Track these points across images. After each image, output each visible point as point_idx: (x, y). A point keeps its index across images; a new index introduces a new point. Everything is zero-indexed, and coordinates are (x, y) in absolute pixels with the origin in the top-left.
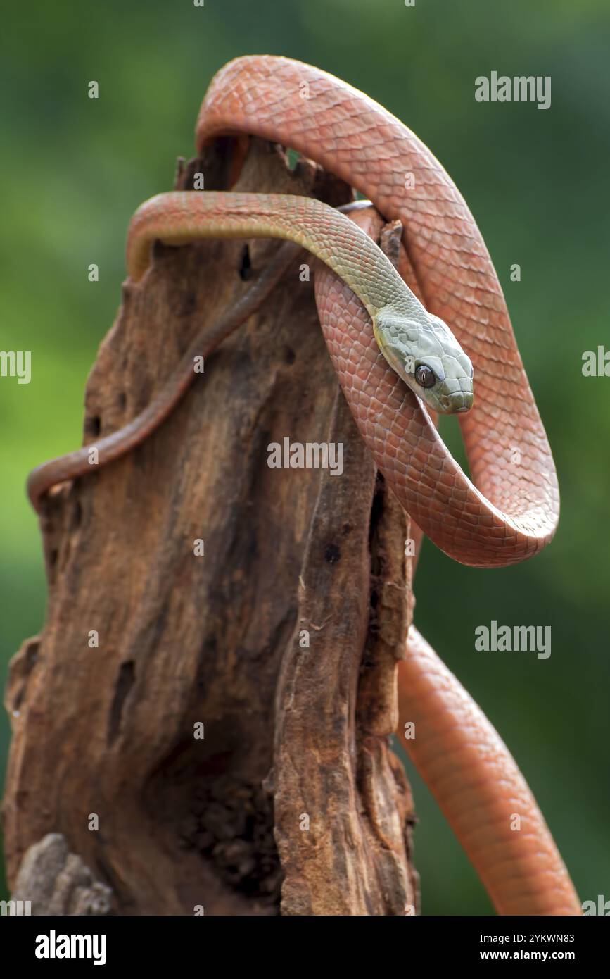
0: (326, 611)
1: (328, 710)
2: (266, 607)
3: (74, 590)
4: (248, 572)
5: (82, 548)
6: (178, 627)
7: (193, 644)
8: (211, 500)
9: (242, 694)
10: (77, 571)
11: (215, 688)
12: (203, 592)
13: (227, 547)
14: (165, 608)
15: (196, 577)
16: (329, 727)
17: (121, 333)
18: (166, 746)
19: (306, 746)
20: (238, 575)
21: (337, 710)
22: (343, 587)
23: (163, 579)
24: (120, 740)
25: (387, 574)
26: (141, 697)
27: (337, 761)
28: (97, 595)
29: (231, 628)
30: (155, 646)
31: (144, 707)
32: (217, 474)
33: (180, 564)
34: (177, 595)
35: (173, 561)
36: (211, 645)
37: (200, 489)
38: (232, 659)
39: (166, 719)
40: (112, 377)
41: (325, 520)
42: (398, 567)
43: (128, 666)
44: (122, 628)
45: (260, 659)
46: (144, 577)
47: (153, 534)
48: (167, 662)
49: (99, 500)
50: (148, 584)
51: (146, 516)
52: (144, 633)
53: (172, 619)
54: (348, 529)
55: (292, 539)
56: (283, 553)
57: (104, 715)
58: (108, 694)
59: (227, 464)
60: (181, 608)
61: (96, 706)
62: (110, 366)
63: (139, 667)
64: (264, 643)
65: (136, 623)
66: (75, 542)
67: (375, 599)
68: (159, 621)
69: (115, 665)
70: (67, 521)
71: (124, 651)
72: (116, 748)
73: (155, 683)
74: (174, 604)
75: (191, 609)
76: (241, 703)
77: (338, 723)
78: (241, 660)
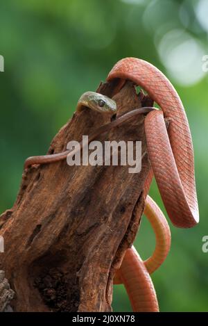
1: (108, 256)
2: (87, 220)
3: (30, 199)
4: (85, 209)
5: (36, 187)
6: (58, 219)
7: (61, 225)
8: (81, 184)
9: (70, 245)
10: (33, 193)
11: (63, 240)
12: (70, 211)
13: (81, 199)
14: (56, 212)
15: (68, 205)
16: (106, 262)
17: (68, 127)
18: (42, 253)
19: (97, 265)
20: (82, 208)
21: (110, 257)
22: (123, 221)
23: (58, 203)
24: (30, 247)
25: (134, 221)
26: (40, 237)
27: (105, 273)
28: (37, 202)
29: (74, 224)
30: (49, 222)
31: (40, 240)
32: (85, 177)
33: (64, 201)
34: (61, 209)
35: (63, 198)
36: (66, 227)
37: (78, 180)
38: (71, 233)
39: (46, 245)
40: (62, 139)
42: (138, 220)
43: (39, 226)
44: (41, 214)
45: (81, 235)
46: (52, 201)
47: (59, 189)
48: (52, 228)
49: (47, 174)
50: (53, 203)
51: (58, 183)
52: (47, 217)
53: (57, 216)
54: (130, 204)
55: (104, 202)
56: (99, 206)
57: (27, 239)
58: (30, 233)
59: (90, 174)
60: (61, 213)
61: (25, 235)
62: (62, 136)
63: (42, 227)
64: (84, 231)
65: (46, 214)
66: (35, 184)
68: (53, 215)
69: (36, 224)
70: (34, 178)
71: (39, 221)
72: (27, 250)
73: (46, 234)
74: (59, 213)
75: (64, 214)
76: (69, 247)
78: (74, 234)
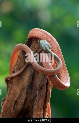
0: (40, 95)
1: (40, 107)
2: (33, 95)
3: (10, 91)
4: (31, 90)
5: (11, 86)
6: (22, 97)
7: (24, 99)
8: (27, 81)
9: (30, 105)
10: (11, 89)
11: (26, 104)
12: (26, 92)
13: (29, 87)
14: (21, 94)
15: (25, 91)
16: (40, 110)
17: (17, 61)
18: (20, 111)
19: (37, 112)
20: (30, 91)
21: (41, 107)
22: (42, 93)
23: (21, 91)
24: (15, 110)
25: (48, 91)
26: (17, 105)
27: (41, 114)
28: (13, 92)
29: (29, 97)
30: (19, 99)
31: (18, 106)
32: (28, 78)
33: (23, 89)
34: (22, 93)
35: (22, 88)
36: (26, 99)
37: (26, 80)
38: (29, 101)
39: (20, 107)
40: (16, 66)
41: (41, 85)
42: (49, 91)
43: (16, 101)
44: (15, 96)
45: (32, 101)
46: (19, 90)
47: (20, 85)
48: (21, 101)
49: (14, 81)
50: (19, 91)
51: (19, 83)
52: (18, 97)
53: (22, 95)
54: (43, 86)
55: (37, 86)
56: (35, 88)
57: (13, 107)
58: (13, 104)
59: (29, 77)
60: (23, 94)
61: (12, 105)
62: (16, 65)
63: (17, 101)
64: (33, 99)
65: (17, 96)
66: (10, 86)
67: (46, 94)
68: (20, 96)
69: (15, 100)
70: (10, 83)
71: (16, 99)
72: (14, 111)
73: (19, 103)
74: (22, 94)
75: (24, 94)
76: (29, 106)
77: (41, 109)
78: (30, 101)
